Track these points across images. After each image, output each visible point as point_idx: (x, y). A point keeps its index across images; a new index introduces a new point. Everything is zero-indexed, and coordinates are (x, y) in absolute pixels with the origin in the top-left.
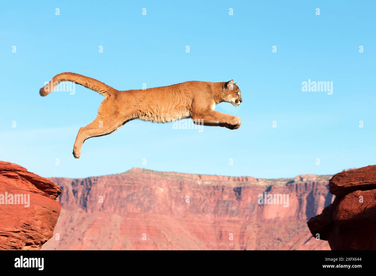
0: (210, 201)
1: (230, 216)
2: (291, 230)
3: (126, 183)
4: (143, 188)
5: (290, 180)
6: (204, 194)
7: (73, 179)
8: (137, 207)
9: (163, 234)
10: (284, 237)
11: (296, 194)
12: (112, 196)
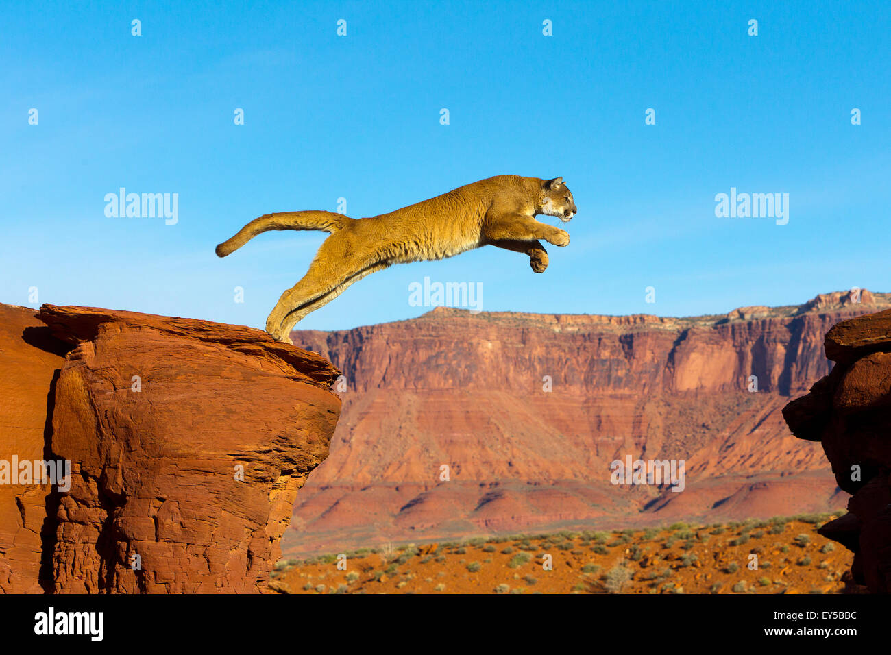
0: (578, 362)
1: (614, 388)
2: (726, 408)
3: (426, 336)
4: (456, 343)
5: (722, 319)
6: (567, 350)
7: (328, 332)
8: (445, 378)
9: (495, 425)
10: (713, 422)
11: (732, 342)
12: (400, 360)
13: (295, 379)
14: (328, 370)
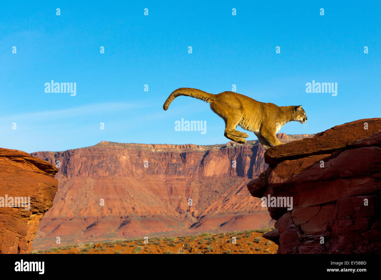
0: (162, 165)
1: (178, 176)
2: (225, 184)
3: (97, 154)
4: (110, 157)
5: (224, 146)
6: (158, 159)
7: (55, 152)
8: (106, 172)
9: (127, 192)
10: (220, 190)
11: (228, 156)
12: (86, 163)
13: (38, 172)
14: (53, 169)
